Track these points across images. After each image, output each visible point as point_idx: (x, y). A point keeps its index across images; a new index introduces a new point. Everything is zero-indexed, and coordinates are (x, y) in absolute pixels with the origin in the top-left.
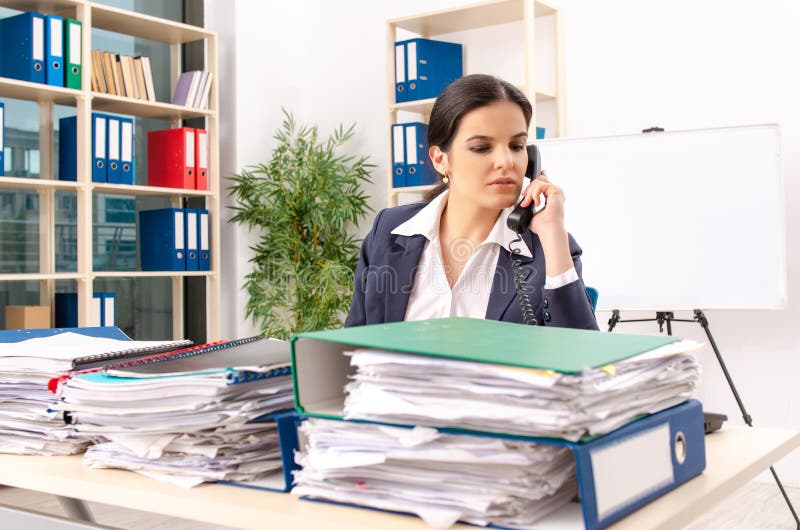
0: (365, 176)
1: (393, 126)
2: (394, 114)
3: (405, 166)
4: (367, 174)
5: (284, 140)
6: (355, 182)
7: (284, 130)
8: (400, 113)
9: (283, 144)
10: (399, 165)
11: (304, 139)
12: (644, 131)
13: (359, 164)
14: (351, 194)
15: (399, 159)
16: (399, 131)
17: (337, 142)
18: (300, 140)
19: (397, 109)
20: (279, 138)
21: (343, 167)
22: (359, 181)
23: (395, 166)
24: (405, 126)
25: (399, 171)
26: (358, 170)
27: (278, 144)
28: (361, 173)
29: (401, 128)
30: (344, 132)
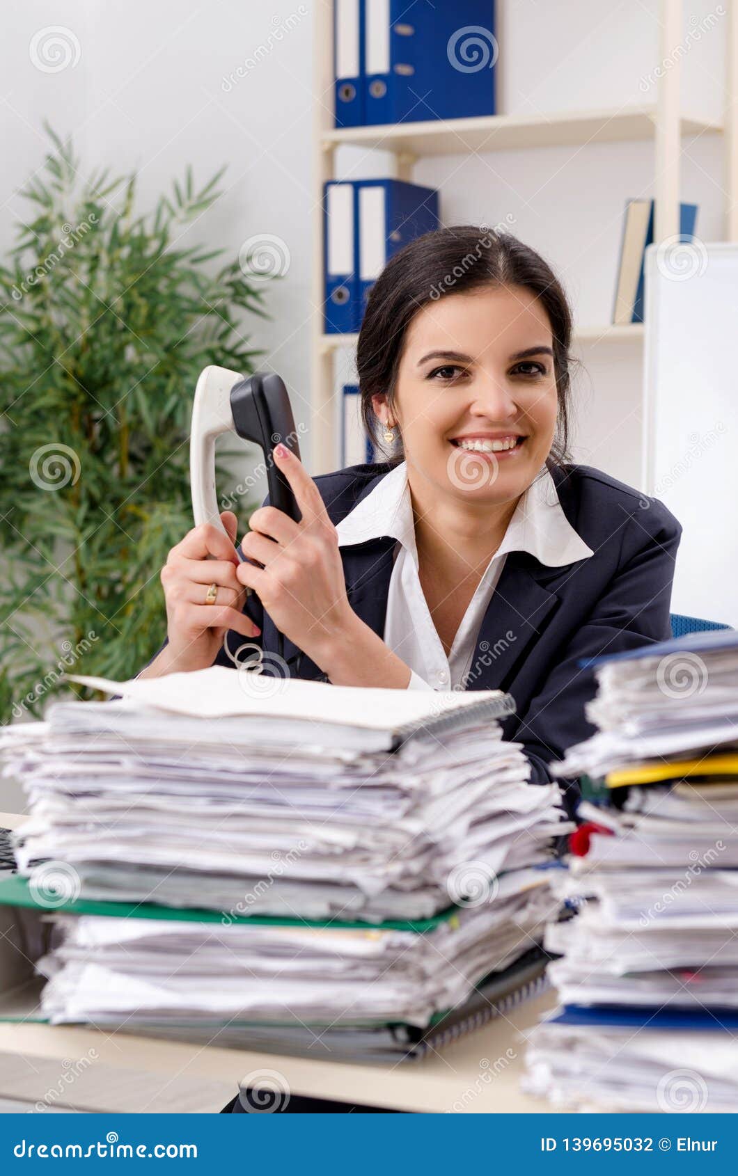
0: (250, 300)
1: (327, 186)
2: (329, 156)
3: (355, 283)
4: (255, 294)
5: (47, 202)
6: (224, 314)
7: (47, 178)
8: (342, 154)
9: (43, 211)
10: (340, 279)
11: (99, 203)
13: (235, 268)
14: (215, 344)
15: (341, 265)
16: (341, 198)
17: (181, 214)
18: (90, 206)
19: (336, 144)
20: (34, 197)
21: (193, 277)
22: (236, 312)
23: (330, 284)
24: (357, 186)
25: (340, 295)
26: (231, 284)
27: (30, 212)
28: (240, 291)
29: (347, 191)
30: (198, 187)
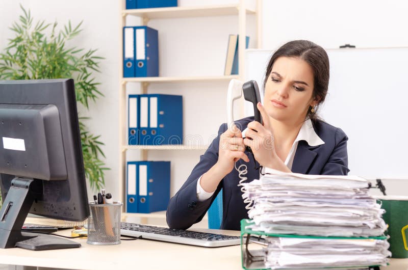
0: (94, 66)
1: (124, 28)
2: (124, 18)
3: (135, 61)
4: (95, 64)
5: (21, 32)
6: (85, 71)
7: (21, 24)
8: (129, 18)
9: (19, 35)
10: (129, 60)
11: (42, 32)
12: (341, 47)
13: (87, 55)
14: (82, 81)
15: (129, 54)
16: (129, 33)
17: (68, 37)
18: (37, 33)
19: (127, 14)
20: (16, 30)
21: (73, 58)
22: (89, 70)
23: (125, 61)
24: (135, 28)
25: (129, 65)
26: (86, 60)
27: (14, 35)
28: (90, 63)
29: (132, 30)
30: (73, 29)
